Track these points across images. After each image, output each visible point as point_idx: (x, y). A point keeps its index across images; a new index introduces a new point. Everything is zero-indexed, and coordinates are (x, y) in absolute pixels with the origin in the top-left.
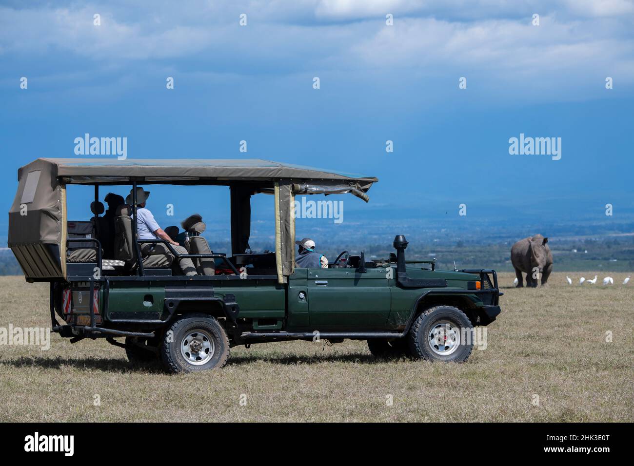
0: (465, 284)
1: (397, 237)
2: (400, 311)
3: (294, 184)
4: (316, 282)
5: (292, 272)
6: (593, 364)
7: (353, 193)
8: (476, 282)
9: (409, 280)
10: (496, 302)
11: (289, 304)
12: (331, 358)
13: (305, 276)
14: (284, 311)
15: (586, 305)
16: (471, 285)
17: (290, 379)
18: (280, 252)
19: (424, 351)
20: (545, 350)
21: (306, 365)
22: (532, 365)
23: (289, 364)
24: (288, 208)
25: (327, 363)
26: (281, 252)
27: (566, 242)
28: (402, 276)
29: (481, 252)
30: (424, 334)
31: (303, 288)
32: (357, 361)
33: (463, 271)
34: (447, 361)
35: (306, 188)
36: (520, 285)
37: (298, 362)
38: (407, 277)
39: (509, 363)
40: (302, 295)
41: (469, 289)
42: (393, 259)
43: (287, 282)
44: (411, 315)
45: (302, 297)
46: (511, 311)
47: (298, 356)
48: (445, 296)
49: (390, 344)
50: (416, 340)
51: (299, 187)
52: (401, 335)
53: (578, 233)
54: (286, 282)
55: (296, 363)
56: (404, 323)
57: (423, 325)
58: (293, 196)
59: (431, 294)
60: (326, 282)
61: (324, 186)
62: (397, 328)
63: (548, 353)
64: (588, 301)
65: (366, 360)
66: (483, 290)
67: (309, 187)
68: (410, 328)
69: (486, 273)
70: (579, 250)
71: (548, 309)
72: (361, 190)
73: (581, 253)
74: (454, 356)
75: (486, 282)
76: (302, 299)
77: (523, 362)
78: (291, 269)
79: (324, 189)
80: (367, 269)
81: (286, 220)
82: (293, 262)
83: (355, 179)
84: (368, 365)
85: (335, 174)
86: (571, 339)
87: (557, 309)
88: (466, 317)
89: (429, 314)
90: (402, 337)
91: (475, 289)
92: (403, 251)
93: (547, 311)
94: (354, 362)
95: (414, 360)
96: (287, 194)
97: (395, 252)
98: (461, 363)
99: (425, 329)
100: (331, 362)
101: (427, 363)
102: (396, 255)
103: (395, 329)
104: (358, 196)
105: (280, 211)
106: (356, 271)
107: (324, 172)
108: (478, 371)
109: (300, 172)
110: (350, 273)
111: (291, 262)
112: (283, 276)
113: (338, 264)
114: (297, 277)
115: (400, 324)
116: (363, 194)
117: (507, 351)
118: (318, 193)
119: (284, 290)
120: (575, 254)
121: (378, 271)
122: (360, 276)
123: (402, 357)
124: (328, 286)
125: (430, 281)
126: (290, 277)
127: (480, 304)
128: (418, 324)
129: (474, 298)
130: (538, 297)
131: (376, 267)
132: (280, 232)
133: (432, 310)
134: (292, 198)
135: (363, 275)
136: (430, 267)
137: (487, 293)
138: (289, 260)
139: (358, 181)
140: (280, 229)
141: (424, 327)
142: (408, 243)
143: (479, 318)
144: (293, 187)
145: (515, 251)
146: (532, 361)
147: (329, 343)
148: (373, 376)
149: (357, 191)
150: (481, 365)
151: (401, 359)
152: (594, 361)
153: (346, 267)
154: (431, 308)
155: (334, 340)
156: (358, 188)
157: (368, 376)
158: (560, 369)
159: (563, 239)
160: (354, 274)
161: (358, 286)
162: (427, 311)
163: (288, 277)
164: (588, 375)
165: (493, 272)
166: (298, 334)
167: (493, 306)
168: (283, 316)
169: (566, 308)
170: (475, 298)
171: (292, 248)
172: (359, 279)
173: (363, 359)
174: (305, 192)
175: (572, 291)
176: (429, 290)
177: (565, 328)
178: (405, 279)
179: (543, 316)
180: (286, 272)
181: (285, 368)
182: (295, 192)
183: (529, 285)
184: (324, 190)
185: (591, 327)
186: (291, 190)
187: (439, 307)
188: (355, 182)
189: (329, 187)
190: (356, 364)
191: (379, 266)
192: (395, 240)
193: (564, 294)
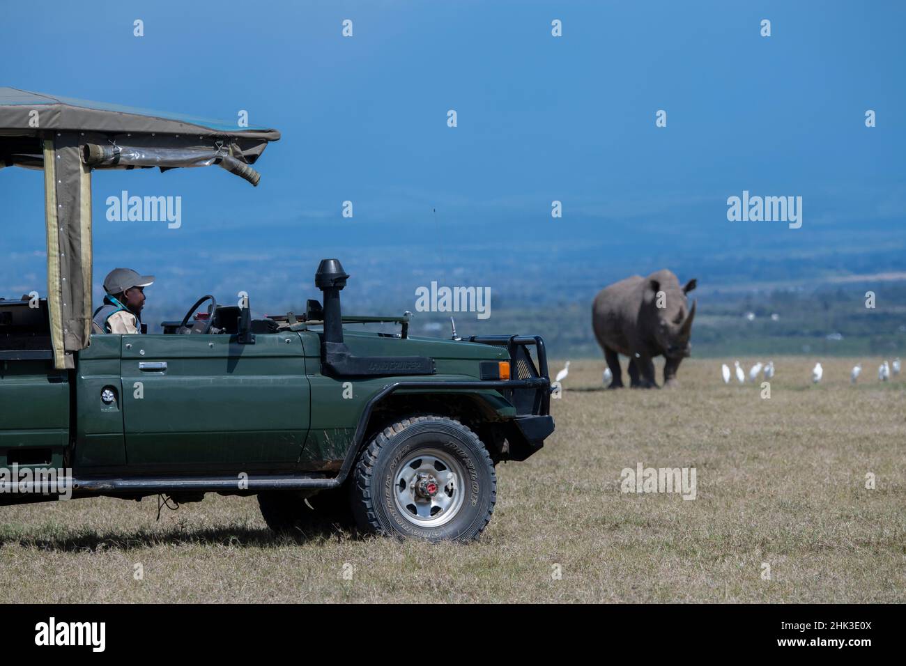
0: (476, 366)
1: (324, 264)
2: (328, 429)
3: (89, 145)
4: (142, 365)
5: (86, 343)
6: (756, 543)
7: (223, 166)
8: (500, 363)
9: (350, 359)
10: (545, 408)
11: (79, 415)
12: (174, 537)
13: (116, 352)
14: (67, 432)
15: (758, 424)
16: (490, 370)
17: (78, 581)
18: (58, 299)
19: (384, 518)
20: (655, 513)
21: (117, 553)
22: (624, 547)
23: (78, 551)
24: (74, 198)
25: (166, 547)
26: (61, 298)
27: (730, 298)
28: (333, 350)
29: (541, 319)
30: (384, 479)
31: (111, 379)
32: (234, 543)
33: (472, 340)
34: (436, 541)
35: (117, 154)
36: (616, 382)
37: (100, 547)
38: (348, 354)
39: (572, 541)
40: (108, 395)
41: (484, 379)
42: (315, 311)
43: (74, 367)
44: (354, 438)
45: (110, 399)
46: (588, 436)
47: (100, 534)
48: (432, 395)
49: (309, 505)
50: (366, 492)
51: (101, 150)
52: (333, 482)
53: (756, 277)
54: (72, 366)
55: (94, 548)
56: (339, 455)
57: (382, 461)
58: (86, 172)
59: (399, 391)
60: (164, 364)
61: (157, 150)
62: (324, 468)
63: (661, 522)
64: (762, 416)
65: (253, 540)
66: (514, 381)
67: (124, 151)
68: (354, 467)
69: (523, 343)
70: (759, 313)
71: (671, 432)
72: (241, 159)
73: (763, 320)
74: (450, 529)
75: (521, 365)
76: (108, 403)
77: (602, 541)
78: (83, 337)
79: (158, 155)
80: (257, 335)
81: (70, 226)
82: (87, 321)
83: (228, 134)
84: (257, 550)
85: (182, 123)
86: (715, 494)
87: (694, 432)
88: (478, 442)
89: (395, 434)
90: (336, 488)
91: (499, 379)
92: (337, 296)
93: (668, 436)
94: (226, 544)
95: (361, 539)
96: (73, 167)
97: (319, 296)
98: (466, 543)
99: (386, 470)
100: (175, 545)
101: (390, 543)
102: (322, 304)
103: (319, 469)
104: (235, 171)
105: (57, 205)
106: (231, 341)
107: (157, 118)
108: (502, 558)
109: (101, 117)
110: (218, 344)
111: (82, 321)
112: (66, 351)
113: (190, 326)
114: (98, 355)
115: (329, 460)
116: (245, 167)
117: (570, 518)
118: (146, 165)
119: (67, 384)
120: (750, 324)
121: (281, 340)
122: (241, 351)
123: (334, 531)
124: (168, 374)
125: (398, 361)
126: (82, 355)
127: (509, 411)
128: (371, 458)
129: (494, 399)
130: (654, 407)
131: (275, 332)
132: (57, 253)
133: (402, 426)
134: (84, 178)
135: (248, 350)
136: (397, 330)
137: (523, 387)
138: (79, 316)
139: (234, 137)
140: (57, 246)
141: (383, 465)
142: (348, 277)
143: (506, 443)
144: (87, 151)
145: (604, 309)
146: (623, 538)
147: (171, 503)
148: (266, 573)
149: (232, 159)
150: (510, 545)
151: (333, 537)
152: (759, 536)
153: (208, 332)
154: (400, 421)
155: (182, 496)
156: (235, 154)
157: (254, 573)
158: (684, 554)
159: (723, 289)
160: (227, 346)
161: (235, 375)
162: (391, 429)
163: (76, 355)
164: (742, 564)
165: (537, 341)
166: (100, 482)
167: (538, 416)
168: (66, 442)
169: (712, 430)
170: (496, 397)
171: (85, 290)
172: (239, 357)
173: (246, 537)
174: (115, 164)
175: (730, 396)
176: (396, 382)
177: (705, 470)
178: (341, 357)
179: (660, 445)
180: (73, 344)
181: (69, 558)
182: (92, 164)
183: (635, 383)
184: (158, 158)
185: (762, 468)
186: (81, 159)
187: (416, 419)
188: (227, 140)
189: (168, 151)
190: (231, 548)
191: (283, 329)
192: (318, 271)
193: (711, 402)
